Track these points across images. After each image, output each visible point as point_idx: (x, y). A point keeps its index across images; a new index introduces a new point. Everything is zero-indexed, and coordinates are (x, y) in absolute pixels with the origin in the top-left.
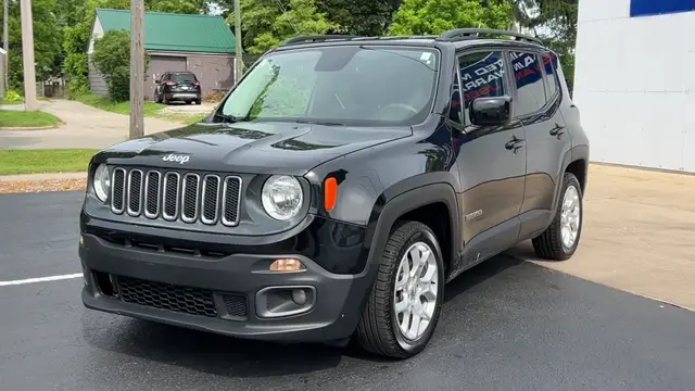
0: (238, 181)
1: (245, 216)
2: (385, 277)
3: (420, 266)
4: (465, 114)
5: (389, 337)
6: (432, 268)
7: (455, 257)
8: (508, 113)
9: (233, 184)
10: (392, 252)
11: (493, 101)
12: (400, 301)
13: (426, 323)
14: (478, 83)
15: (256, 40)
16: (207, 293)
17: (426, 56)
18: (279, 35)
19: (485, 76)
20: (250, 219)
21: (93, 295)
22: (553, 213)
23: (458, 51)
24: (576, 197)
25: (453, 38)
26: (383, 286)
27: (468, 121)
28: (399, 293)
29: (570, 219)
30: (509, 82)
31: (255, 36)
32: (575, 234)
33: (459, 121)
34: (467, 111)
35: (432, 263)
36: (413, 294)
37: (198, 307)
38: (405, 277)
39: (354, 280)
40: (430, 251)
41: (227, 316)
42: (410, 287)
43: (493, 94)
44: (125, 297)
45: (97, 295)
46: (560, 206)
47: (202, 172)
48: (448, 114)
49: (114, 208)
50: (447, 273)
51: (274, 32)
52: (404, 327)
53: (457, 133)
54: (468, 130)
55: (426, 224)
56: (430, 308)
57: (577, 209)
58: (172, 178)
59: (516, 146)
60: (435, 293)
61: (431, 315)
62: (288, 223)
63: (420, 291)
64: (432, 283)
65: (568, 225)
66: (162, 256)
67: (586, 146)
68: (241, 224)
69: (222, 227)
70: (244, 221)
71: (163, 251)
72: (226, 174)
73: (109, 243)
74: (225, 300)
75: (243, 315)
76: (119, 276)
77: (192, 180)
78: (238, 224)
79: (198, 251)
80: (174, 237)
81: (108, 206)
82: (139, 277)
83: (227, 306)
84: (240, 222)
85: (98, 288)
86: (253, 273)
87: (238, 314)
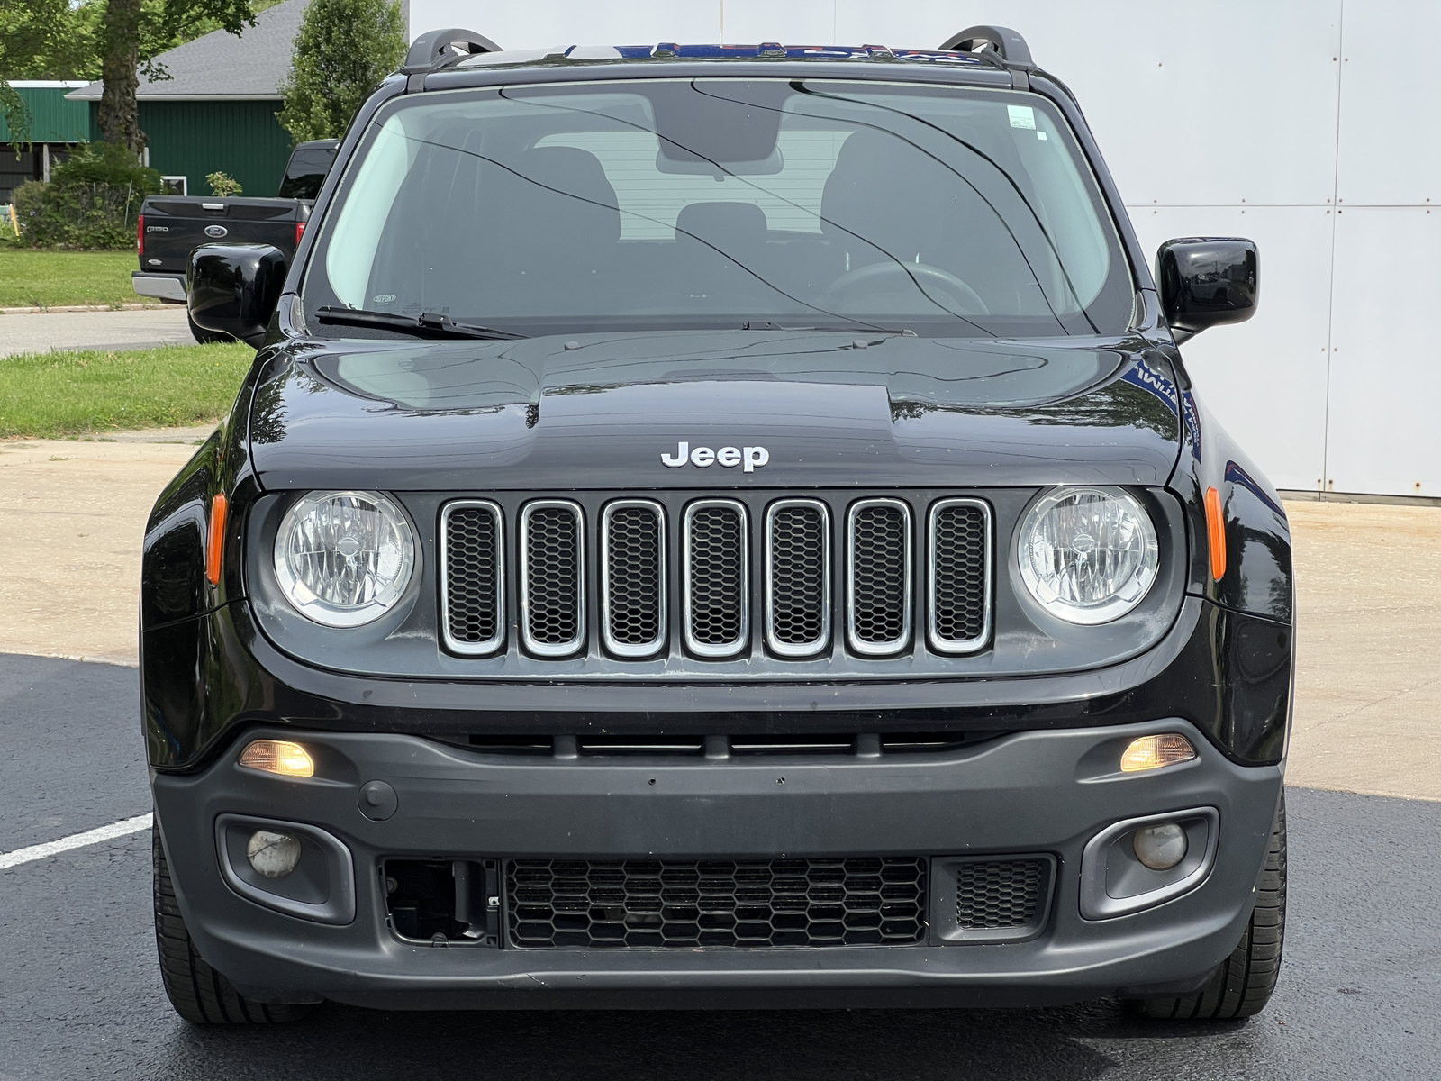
0: (976, 512)
1: (1012, 618)
9: (958, 522)
16: (902, 868)
20: (1027, 626)
21: (369, 946)
37: (855, 919)
41: (959, 933)
44: (526, 929)
45: (391, 942)
47: (839, 491)
49: (454, 642)
58: (716, 524)
68: (1000, 642)
69: (936, 660)
70: (1009, 632)
71: (726, 757)
72: (931, 495)
73: (477, 755)
74: (959, 880)
75: (1014, 920)
76: (520, 862)
77: (795, 522)
78: (990, 645)
79: (875, 741)
80: (780, 708)
81: (423, 635)
82: (642, 851)
83: (964, 899)
84: (997, 638)
85: (389, 921)
86: (1082, 785)
87: (996, 921)
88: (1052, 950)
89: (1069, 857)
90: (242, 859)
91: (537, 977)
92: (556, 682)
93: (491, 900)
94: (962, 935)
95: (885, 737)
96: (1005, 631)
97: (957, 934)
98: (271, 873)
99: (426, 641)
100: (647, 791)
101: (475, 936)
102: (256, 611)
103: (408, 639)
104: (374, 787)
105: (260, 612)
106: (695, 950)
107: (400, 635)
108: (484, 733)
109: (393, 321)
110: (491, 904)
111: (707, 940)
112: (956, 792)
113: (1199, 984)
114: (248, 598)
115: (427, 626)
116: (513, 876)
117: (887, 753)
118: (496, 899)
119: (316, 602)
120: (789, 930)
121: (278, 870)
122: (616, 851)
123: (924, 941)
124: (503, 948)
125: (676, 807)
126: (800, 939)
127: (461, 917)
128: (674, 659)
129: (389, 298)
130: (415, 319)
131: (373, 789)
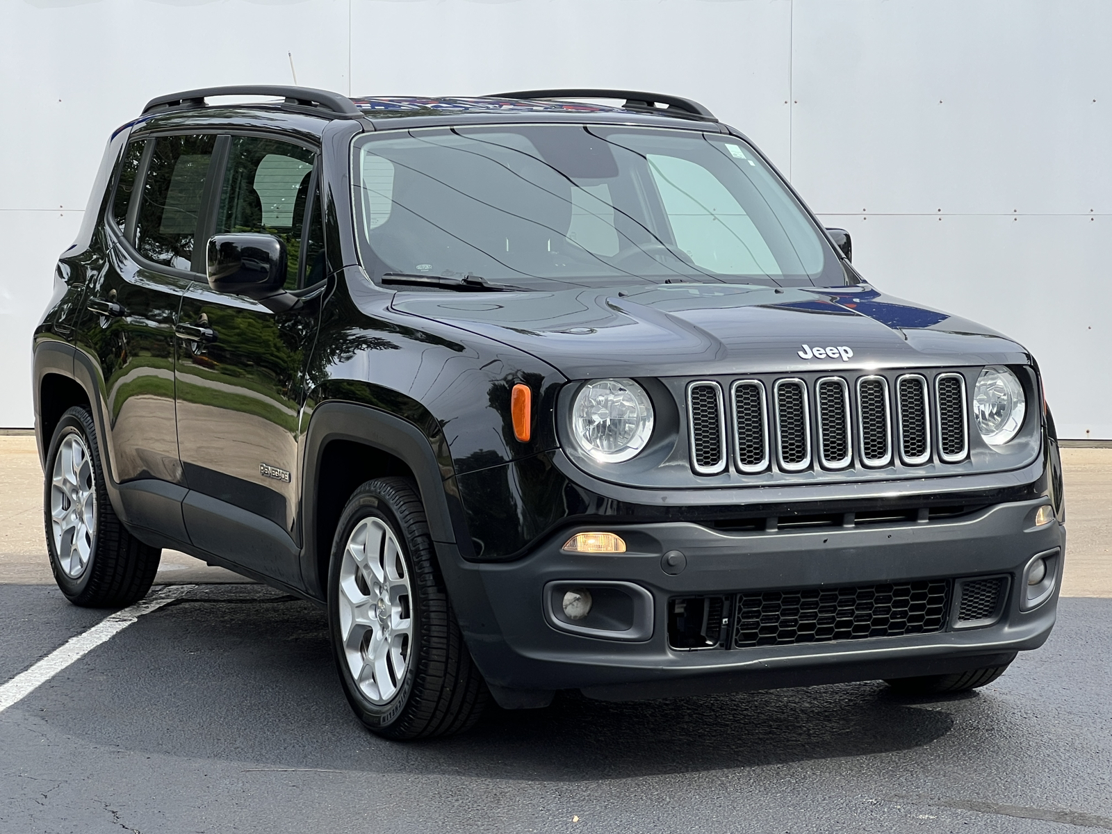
1: (977, 441)
20: (984, 446)
44: (746, 636)
49: (698, 467)
58: (829, 391)
68: (973, 454)
69: (943, 466)
70: (976, 449)
71: (854, 525)
72: (935, 371)
74: (963, 593)
75: (985, 615)
76: (748, 595)
78: (968, 457)
79: (926, 513)
81: (680, 463)
83: (963, 604)
84: (972, 452)
85: (668, 638)
86: (1025, 533)
87: (976, 616)
88: (1007, 630)
89: (1017, 573)
90: (559, 609)
91: (764, 662)
92: (763, 486)
93: (724, 620)
95: (932, 510)
96: (974, 448)
97: (960, 625)
98: (575, 617)
99: (683, 467)
100: (823, 546)
101: (712, 643)
102: (569, 455)
103: (672, 466)
104: (672, 554)
105: (570, 454)
106: (830, 642)
107: (667, 464)
108: (732, 518)
109: (442, 282)
110: (724, 623)
111: (837, 636)
114: (561, 447)
115: (682, 458)
116: (741, 604)
117: (932, 520)
118: (727, 620)
119: (593, 448)
120: (880, 628)
121: (579, 615)
122: (804, 583)
123: (943, 630)
124: (730, 649)
125: (835, 556)
126: (884, 633)
127: (703, 633)
128: (817, 470)
129: (428, 267)
130: (459, 279)
131: (672, 555)
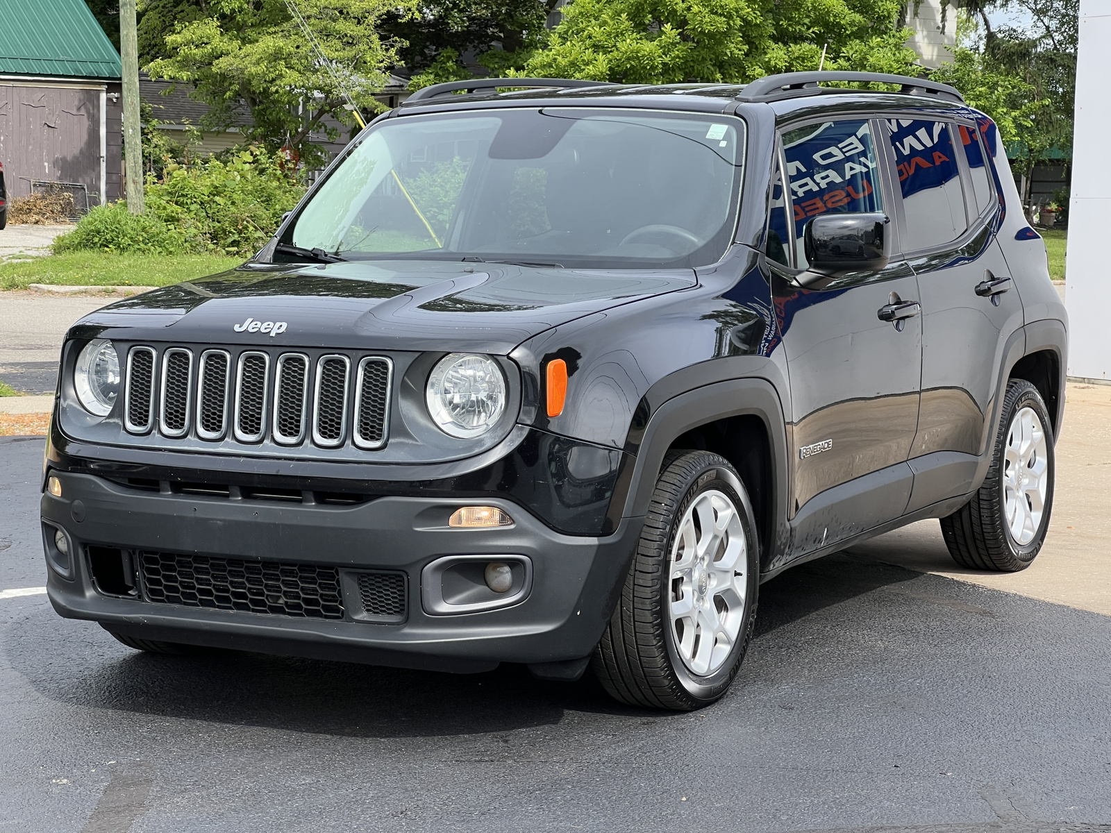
0: (385, 365)
1: (399, 430)
2: (652, 548)
3: (715, 537)
4: (796, 248)
5: (660, 661)
6: (737, 545)
7: (779, 528)
8: (881, 246)
9: (376, 372)
10: (666, 503)
11: (851, 222)
12: (677, 599)
13: (725, 650)
14: (821, 180)
15: (170, 39)
16: (327, 573)
17: (717, 131)
18: (240, 28)
19: (838, 167)
20: (407, 435)
21: (82, 594)
22: (985, 462)
23: (780, 121)
24: (1039, 434)
25: (771, 95)
26: (650, 564)
27: (803, 262)
28: (677, 582)
29: (1026, 481)
30: (886, 183)
31: (168, 28)
32: (1037, 516)
33: (784, 262)
34: (801, 243)
35: (736, 534)
36: (701, 590)
37: (307, 601)
38: (688, 554)
39: (600, 546)
40: (732, 510)
41: (363, 616)
42: (696, 575)
43: (853, 207)
44: (153, 592)
45: (90, 593)
46: (1000, 451)
47: (315, 349)
48: (763, 247)
49: (129, 425)
50: (766, 559)
51: (223, 17)
52: (685, 648)
53: (781, 285)
54: (803, 278)
55: (725, 456)
56: (733, 621)
57: (1042, 460)
58: (254, 365)
59: (899, 314)
60: (742, 593)
61: (734, 636)
62: (479, 442)
63: (714, 587)
64: (737, 574)
65: (1021, 494)
66: (235, 508)
67: (1058, 323)
68: (391, 444)
69: (355, 451)
70: (396, 438)
71: (240, 498)
72: (361, 353)
73: (125, 489)
74: (360, 584)
75: (395, 612)
76: (146, 552)
77: (294, 366)
78: (386, 445)
79: (314, 496)
80: (261, 472)
81: (117, 420)
82: (192, 550)
83: (365, 596)
84: (390, 441)
85: (93, 581)
86: (417, 531)
87: (384, 611)
88: (407, 631)
89: (413, 574)
90: (53, 544)
91: (144, 617)
93: (136, 573)
94: (365, 617)
98: (65, 552)
99: (118, 424)
101: (134, 594)
103: (110, 423)
104: (76, 503)
105: (62, 405)
106: (231, 611)
107: (108, 420)
108: (133, 477)
110: (137, 576)
111: (238, 606)
112: (344, 529)
113: (577, 674)
115: (118, 416)
116: (142, 560)
117: (320, 503)
118: (138, 573)
122: (180, 548)
123: (343, 619)
124: (143, 601)
125: (204, 525)
126: (281, 611)
127: (127, 582)
128: (226, 441)
